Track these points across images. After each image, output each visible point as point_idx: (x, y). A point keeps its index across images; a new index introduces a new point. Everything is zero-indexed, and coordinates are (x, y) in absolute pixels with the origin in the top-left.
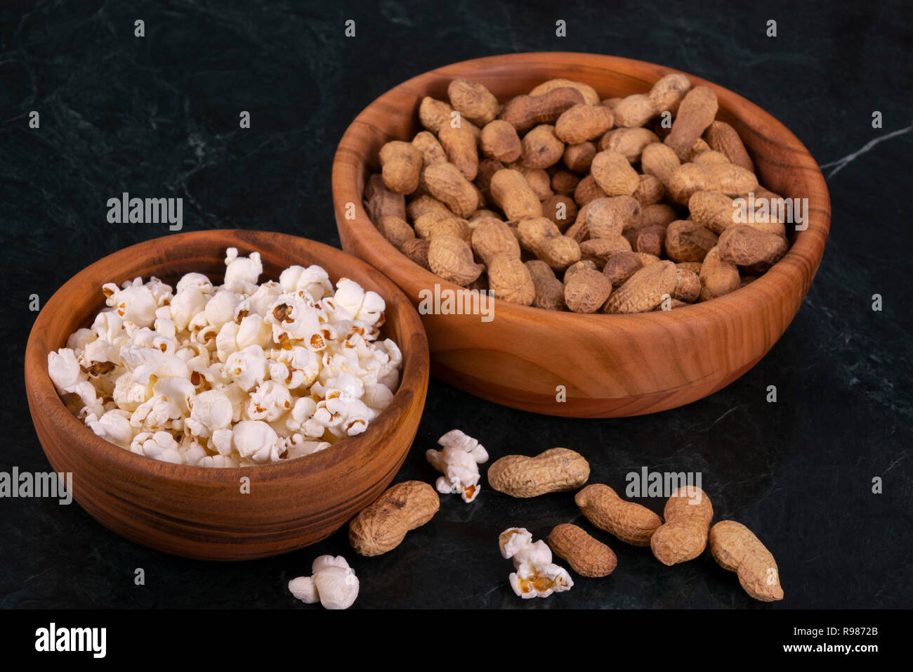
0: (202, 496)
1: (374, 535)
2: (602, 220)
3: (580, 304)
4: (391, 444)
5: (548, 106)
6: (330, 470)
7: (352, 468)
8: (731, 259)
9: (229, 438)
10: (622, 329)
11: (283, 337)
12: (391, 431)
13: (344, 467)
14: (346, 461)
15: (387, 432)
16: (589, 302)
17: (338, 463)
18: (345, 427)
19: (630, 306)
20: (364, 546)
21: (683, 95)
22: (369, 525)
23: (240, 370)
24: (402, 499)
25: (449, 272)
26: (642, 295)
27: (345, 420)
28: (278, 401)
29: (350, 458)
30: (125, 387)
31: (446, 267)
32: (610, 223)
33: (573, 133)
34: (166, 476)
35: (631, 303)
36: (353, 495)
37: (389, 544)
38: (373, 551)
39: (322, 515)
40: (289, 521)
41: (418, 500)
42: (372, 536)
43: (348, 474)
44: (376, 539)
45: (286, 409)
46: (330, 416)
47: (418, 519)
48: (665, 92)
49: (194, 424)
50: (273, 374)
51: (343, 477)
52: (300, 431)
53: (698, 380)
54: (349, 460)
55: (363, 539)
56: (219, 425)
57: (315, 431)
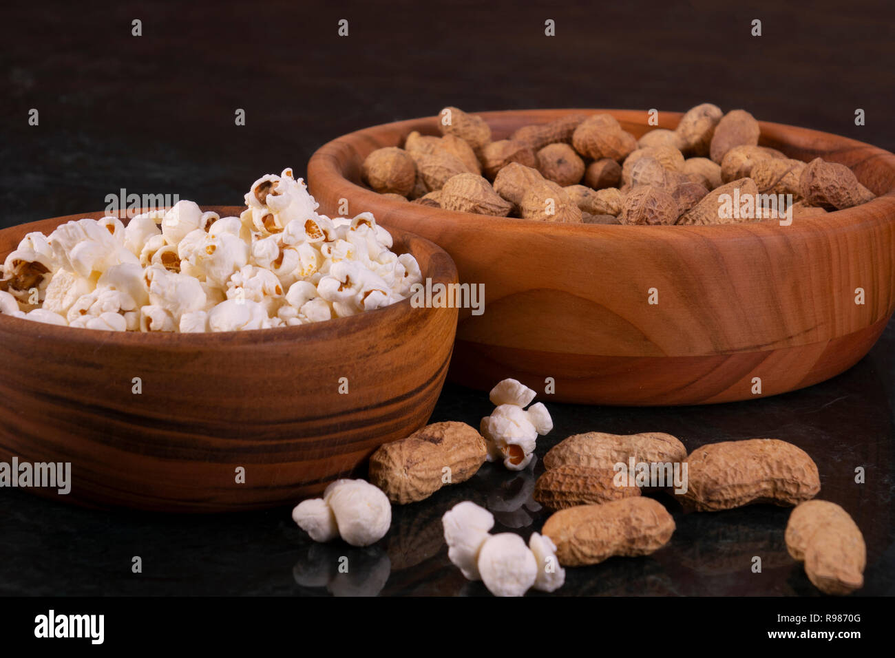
0: (171, 367)
1: (405, 462)
2: (650, 175)
3: (645, 212)
4: (422, 335)
5: (559, 130)
6: (344, 340)
7: (373, 347)
8: (819, 194)
9: (203, 320)
10: (702, 236)
11: (268, 218)
13: (363, 341)
14: (364, 332)
16: (656, 209)
17: (354, 332)
18: (361, 296)
19: (706, 223)
20: (393, 479)
21: (716, 122)
22: (398, 450)
23: (214, 248)
24: (437, 435)
25: (470, 201)
27: (359, 291)
28: (266, 284)
29: (369, 329)
30: (58, 293)
32: (660, 180)
33: (596, 139)
35: (707, 220)
36: (374, 401)
37: (426, 477)
38: (405, 488)
39: (334, 421)
40: (290, 421)
41: (458, 435)
42: (402, 463)
43: (368, 356)
44: (408, 468)
45: (276, 296)
46: (339, 284)
47: (462, 461)
48: (695, 121)
49: (155, 312)
50: (257, 253)
51: (360, 358)
52: (298, 317)
53: (798, 335)
54: (369, 333)
55: (391, 468)
56: (188, 306)
57: (318, 313)
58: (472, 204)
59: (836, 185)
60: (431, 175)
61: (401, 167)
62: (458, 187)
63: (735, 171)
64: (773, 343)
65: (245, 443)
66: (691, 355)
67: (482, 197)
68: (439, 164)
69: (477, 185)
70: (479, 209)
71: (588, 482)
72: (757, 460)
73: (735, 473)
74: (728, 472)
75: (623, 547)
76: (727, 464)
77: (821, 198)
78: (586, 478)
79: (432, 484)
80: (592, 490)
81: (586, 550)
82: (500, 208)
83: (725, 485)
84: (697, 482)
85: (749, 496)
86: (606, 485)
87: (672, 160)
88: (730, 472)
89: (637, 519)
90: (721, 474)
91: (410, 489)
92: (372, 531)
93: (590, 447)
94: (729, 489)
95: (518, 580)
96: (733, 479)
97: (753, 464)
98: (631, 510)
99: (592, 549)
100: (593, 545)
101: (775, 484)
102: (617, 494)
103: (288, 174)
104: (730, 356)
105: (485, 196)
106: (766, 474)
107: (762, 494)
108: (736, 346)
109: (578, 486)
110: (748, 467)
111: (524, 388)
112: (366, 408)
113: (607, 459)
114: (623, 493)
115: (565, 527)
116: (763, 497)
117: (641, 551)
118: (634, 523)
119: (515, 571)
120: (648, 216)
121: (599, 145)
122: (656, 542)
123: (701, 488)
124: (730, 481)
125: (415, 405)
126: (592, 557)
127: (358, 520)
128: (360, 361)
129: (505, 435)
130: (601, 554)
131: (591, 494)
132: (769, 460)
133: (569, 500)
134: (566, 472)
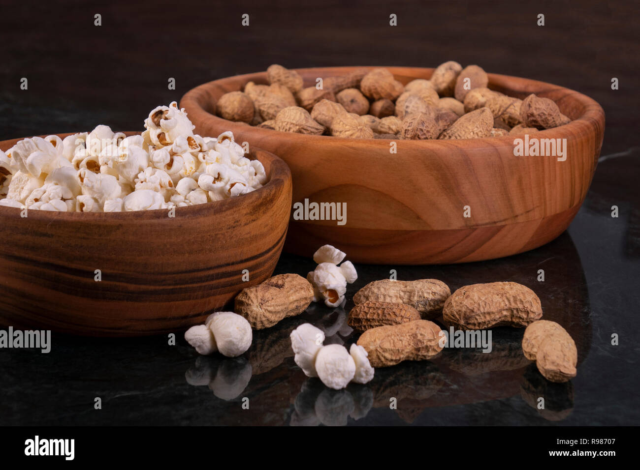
0: (100, 235)
1: (260, 300)
2: (417, 108)
3: (417, 130)
4: (269, 213)
5: (350, 80)
6: (218, 216)
7: (238, 222)
8: (534, 119)
9: (120, 204)
10: (457, 146)
11: (161, 136)
12: (268, 199)
13: (231, 217)
14: (232, 211)
15: (266, 198)
16: (425, 128)
17: (225, 211)
18: (228, 187)
19: (459, 138)
20: (252, 312)
21: (458, 74)
22: (254, 292)
24: (280, 282)
25: (296, 125)
26: (467, 130)
27: (226, 183)
28: (162, 179)
29: (235, 209)
30: (18, 188)
31: (294, 122)
32: (424, 111)
33: (377, 85)
34: (65, 218)
35: (459, 136)
36: (239, 259)
37: (274, 311)
38: (260, 318)
39: (211, 272)
40: (182, 272)
41: (294, 283)
42: (258, 301)
43: (234, 227)
44: (262, 304)
45: (169, 188)
46: (213, 179)
47: (297, 300)
48: (444, 73)
49: (86, 199)
50: (155, 159)
51: (229, 228)
52: (184, 202)
53: (522, 214)
54: (235, 212)
55: (250, 305)
56: (109, 195)
57: (198, 198)
58: (298, 127)
59: (545, 112)
60: (265, 110)
61: (244, 105)
62: (287, 116)
63: (474, 105)
64: (505, 220)
65: (152, 288)
66: (450, 229)
67: (304, 122)
68: (271, 103)
69: (301, 114)
70: (303, 130)
71: (385, 312)
72: (500, 296)
73: (485, 305)
74: (481, 304)
75: (412, 353)
76: (480, 298)
77: (535, 121)
78: (385, 309)
79: (278, 315)
80: (388, 317)
81: (388, 355)
82: (317, 129)
83: (478, 312)
84: (460, 311)
85: (495, 320)
86: (397, 313)
87: (431, 98)
88: (482, 304)
89: (421, 335)
90: (476, 305)
91: (264, 319)
92: (240, 346)
93: (385, 289)
94: (481, 315)
95: (343, 376)
96: (484, 308)
97: (497, 299)
98: (417, 328)
99: (392, 355)
100: (392, 351)
101: (512, 311)
102: (405, 320)
103: (174, 105)
104: (475, 229)
105: (307, 121)
106: (506, 305)
107: (503, 319)
108: (480, 222)
109: (378, 315)
110: (494, 300)
111: (337, 251)
112: (233, 264)
113: (396, 297)
114: (409, 319)
115: (373, 340)
116: (504, 321)
117: (424, 356)
118: (419, 337)
119: (341, 369)
120: (419, 133)
121: (379, 89)
122: (434, 350)
123: (462, 315)
124: (482, 310)
125: (265, 262)
126: (392, 360)
127: (231, 339)
128: (229, 230)
129: (326, 283)
130: (398, 358)
131: (388, 320)
132: (508, 295)
133: (372, 324)
134: (370, 305)
